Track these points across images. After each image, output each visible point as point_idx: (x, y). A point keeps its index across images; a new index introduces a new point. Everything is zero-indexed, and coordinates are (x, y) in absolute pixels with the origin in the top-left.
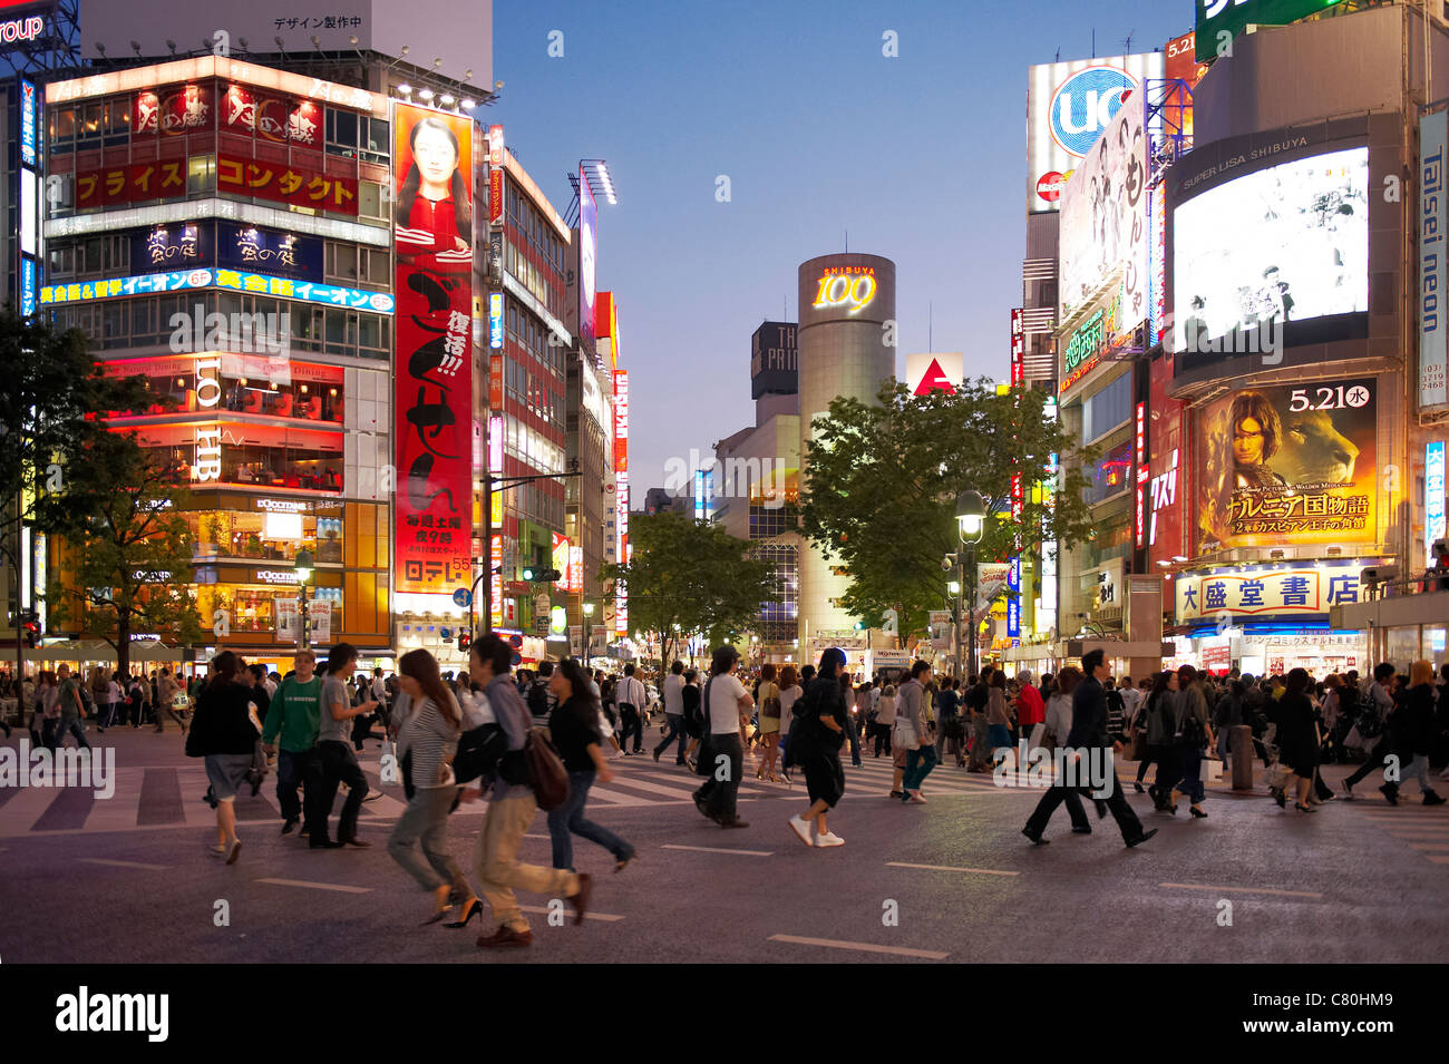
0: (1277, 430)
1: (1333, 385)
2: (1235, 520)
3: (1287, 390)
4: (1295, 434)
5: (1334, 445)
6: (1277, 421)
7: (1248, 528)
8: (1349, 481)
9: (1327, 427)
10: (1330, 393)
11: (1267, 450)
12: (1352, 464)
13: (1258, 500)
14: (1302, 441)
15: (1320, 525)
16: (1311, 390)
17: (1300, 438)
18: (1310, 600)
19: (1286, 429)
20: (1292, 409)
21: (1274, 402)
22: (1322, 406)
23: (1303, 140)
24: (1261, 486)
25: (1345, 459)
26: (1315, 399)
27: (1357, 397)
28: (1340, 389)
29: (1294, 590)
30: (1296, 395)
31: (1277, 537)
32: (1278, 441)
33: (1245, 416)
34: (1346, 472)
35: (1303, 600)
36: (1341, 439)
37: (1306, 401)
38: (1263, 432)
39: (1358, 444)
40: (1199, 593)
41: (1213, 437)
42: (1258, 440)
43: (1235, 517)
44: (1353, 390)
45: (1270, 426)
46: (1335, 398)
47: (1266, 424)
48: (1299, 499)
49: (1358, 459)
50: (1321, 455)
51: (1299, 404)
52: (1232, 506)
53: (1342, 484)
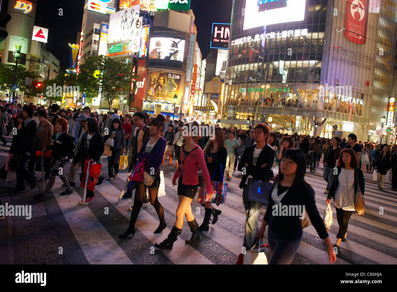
0: (166, 80)
1: (175, 74)
2: (158, 94)
3: (168, 73)
4: (168, 81)
5: (174, 84)
6: (166, 78)
7: (160, 96)
8: (175, 91)
9: (173, 81)
10: (174, 76)
11: (164, 83)
12: (176, 88)
13: (162, 91)
14: (169, 83)
15: (170, 97)
16: (172, 74)
17: (169, 82)
18: (169, 110)
19: (167, 80)
20: (169, 77)
21: (166, 75)
22: (173, 77)
23: (176, 33)
24: (162, 89)
25: (175, 87)
26: (172, 76)
27: (178, 77)
28: (176, 75)
29: (167, 108)
30: (170, 75)
31: (164, 98)
32: (166, 82)
33: (161, 76)
34: (175, 89)
35: (168, 110)
36: (175, 84)
37: (171, 76)
38: (164, 80)
39: (177, 85)
40: (149, 106)
41: (153, 78)
42: (163, 81)
43: (158, 93)
44: (178, 76)
45: (165, 79)
46: (175, 77)
47: (164, 78)
48: (168, 92)
49: (177, 87)
50: (172, 86)
51: (170, 76)
52: (157, 91)
53: (174, 91)
